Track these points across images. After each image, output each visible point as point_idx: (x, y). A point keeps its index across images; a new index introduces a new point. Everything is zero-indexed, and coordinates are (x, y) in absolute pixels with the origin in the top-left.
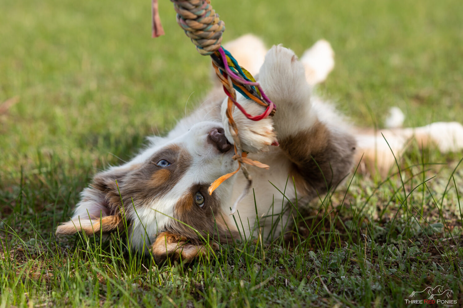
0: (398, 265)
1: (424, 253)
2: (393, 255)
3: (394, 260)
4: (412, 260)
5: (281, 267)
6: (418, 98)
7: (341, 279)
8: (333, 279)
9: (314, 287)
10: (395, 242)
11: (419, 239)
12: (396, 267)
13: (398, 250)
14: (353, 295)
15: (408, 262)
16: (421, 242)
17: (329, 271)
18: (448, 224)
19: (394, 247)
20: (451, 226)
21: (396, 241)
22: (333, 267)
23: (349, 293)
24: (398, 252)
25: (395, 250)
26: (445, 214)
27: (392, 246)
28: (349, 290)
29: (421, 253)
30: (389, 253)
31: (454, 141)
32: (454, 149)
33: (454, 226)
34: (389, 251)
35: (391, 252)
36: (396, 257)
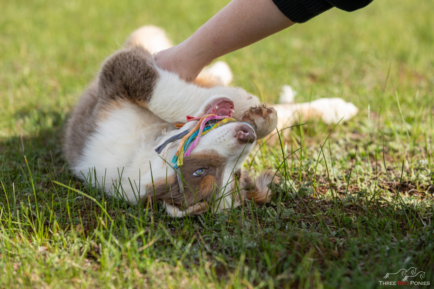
0: (274, 225)
1: (299, 214)
2: (271, 216)
3: (272, 220)
4: (287, 220)
5: (173, 229)
6: (313, 77)
7: (223, 239)
8: (216, 238)
9: (199, 246)
10: (274, 204)
11: (295, 201)
12: (273, 226)
13: (275, 211)
14: (231, 253)
15: (284, 222)
16: (297, 204)
17: (214, 231)
18: (323, 187)
19: (272, 209)
20: (325, 189)
21: (276, 203)
22: (217, 228)
23: (229, 251)
24: (275, 213)
25: (273, 212)
26: (321, 178)
27: (271, 208)
28: (229, 248)
29: (296, 214)
30: (267, 215)
31: (336, 114)
32: (336, 121)
33: (328, 189)
34: (267, 213)
35: (270, 214)
36: (274, 218)
